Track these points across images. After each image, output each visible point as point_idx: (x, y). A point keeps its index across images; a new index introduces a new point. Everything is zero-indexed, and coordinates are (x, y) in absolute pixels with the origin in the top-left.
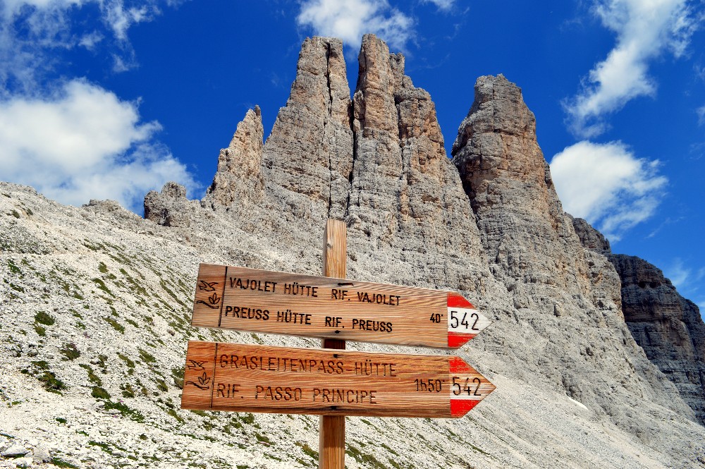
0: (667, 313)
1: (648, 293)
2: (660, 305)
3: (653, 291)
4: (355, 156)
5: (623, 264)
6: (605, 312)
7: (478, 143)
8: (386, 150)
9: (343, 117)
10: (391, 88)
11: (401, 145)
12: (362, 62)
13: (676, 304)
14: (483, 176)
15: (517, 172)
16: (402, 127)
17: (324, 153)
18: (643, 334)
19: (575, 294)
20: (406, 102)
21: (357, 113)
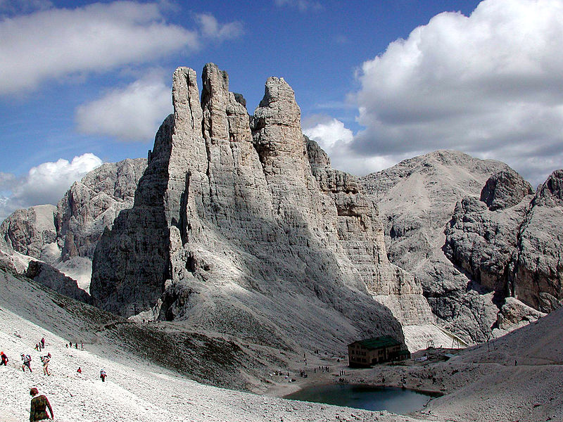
0: (360, 211)
1: (351, 198)
2: (357, 206)
3: (353, 196)
4: (209, 159)
5: (338, 178)
6: (328, 233)
7: (268, 133)
8: (226, 155)
9: (200, 130)
10: (225, 107)
11: (231, 147)
12: (207, 88)
13: (366, 206)
14: (270, 155)
15: (289, 153)
16: (232, 135)
17: (196, 163)
18: (345, 225)
19: (316, 227)
20: (233, 116)
21: (207, 127)
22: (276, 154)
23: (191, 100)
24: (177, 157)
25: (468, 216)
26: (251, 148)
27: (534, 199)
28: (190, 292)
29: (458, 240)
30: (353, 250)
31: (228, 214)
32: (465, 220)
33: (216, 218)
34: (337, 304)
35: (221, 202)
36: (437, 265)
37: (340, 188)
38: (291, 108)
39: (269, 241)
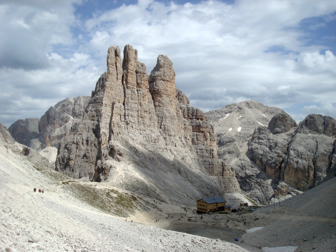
0: (204, 130)
1: (199, 123)
2: (203, 127)
3: (201, 122)
4: (125, 96)
5: (193, 111)
6: (187, 140)
7: (158, 85)
8: (134, 95)
9: (121, 81)
10: (135, 69)
11: (137, 91)
12: (126, 58)
13: (207, 127)
14: (158, 96)
15: (168, 96)
16: (138, 84)
17: (118, 98)
18: (196, 136)
19: (180, 136)
20: (139, 74)
21: (125, 79)
22: (161, 96)
23: (117, 64)
24: (108, 94)
25: (261, 136)
26: (148, 92)
27: (297, 129)
28: (111, 167)
29: (255, 149)
30: (199, 151)
31: (134, 127)
32: (259, 138)
33: (127, 129)
34: (190, 179)
35: (130, 120)
36: (243, 162)
37: (194, 117)
38: (170, 72)
39: (155, 142)
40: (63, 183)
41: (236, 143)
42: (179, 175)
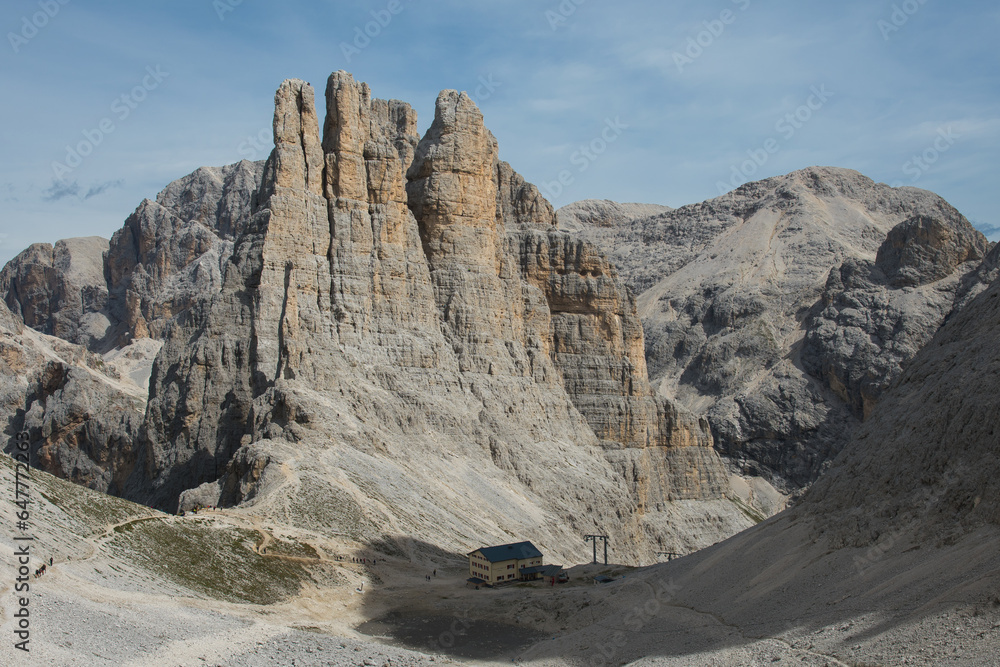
0: (603, 306)
1: (588, 284)
2: (598, 298)
3: (592, 280)
4: (332, 232)
5: (568, 248)
6: (532, 349)
7: (437, 186)
8: (360, 226)
9: (319, 185)
10: (362, 146)
11: (370, 212)
12: (333, 113)
13: (613, 296)
14: (438, 221)
15: (469, 217)
16: (371, 191)
17: (310, 240)
18: (577, 326)
19: (510, 340)
20: (375, 161)
21: (331, 179)
22: (448, 221)
23: (306, 136)
24: (278, 233)
25: (848, 295)
26: (404, 212)
27: (978, 269)
28: (268, 461)
29: (827, 339)
30: (587, 371)
31: (359, 323)
32: (843, 302)
33: (338, 331)
34: (523, 471)
35: (348, 304)
36: (785, 383)
37: (571, 267)
38: (476, 143)
39: (423, 367)
40: (117, 529)
41: (765, 316)
42: (489, 462)
